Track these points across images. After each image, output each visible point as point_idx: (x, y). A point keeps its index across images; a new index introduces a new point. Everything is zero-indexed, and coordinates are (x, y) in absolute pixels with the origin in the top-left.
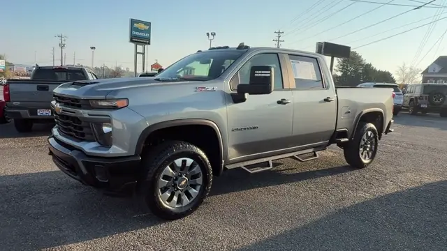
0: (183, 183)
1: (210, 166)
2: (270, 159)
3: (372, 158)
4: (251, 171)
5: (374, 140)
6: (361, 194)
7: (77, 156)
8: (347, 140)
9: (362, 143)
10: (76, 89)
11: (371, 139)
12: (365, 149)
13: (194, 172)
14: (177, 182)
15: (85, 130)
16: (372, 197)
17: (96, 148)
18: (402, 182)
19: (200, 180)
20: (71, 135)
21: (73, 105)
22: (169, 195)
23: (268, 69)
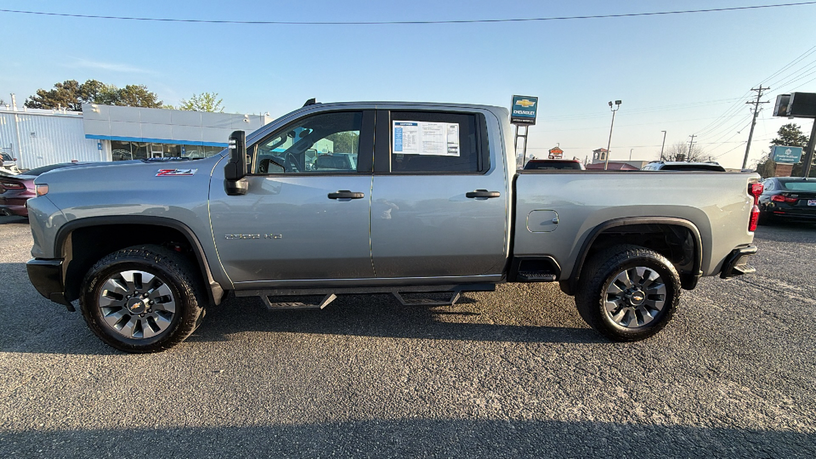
0: (137, 305)
14: (128, 303)
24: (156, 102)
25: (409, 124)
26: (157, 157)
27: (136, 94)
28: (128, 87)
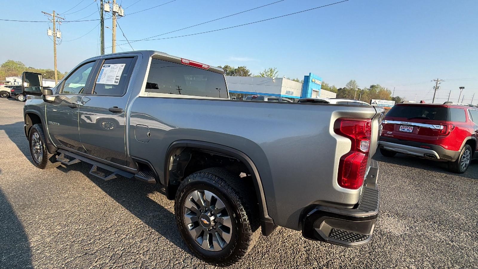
24: (249, 74)
25: (107, 66)
26: (234, 99)
27: (241, 70)
28: (239, 68)
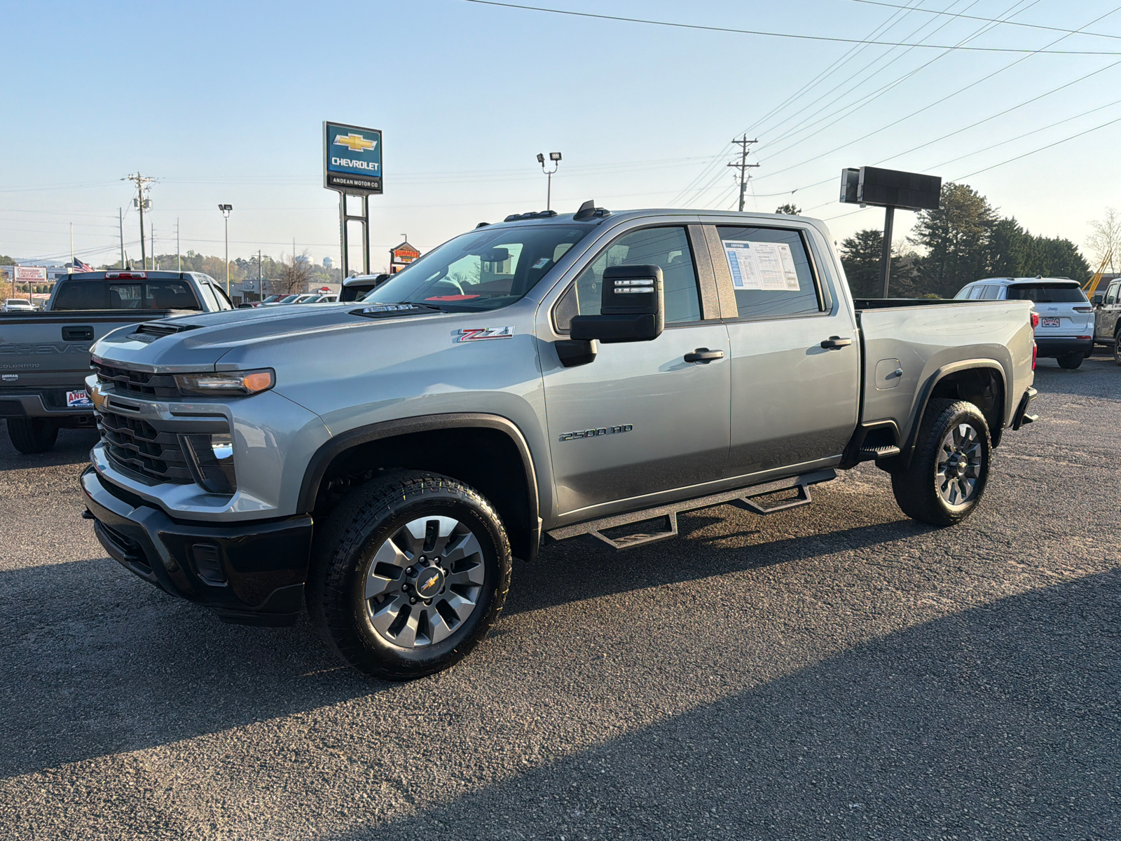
0: (432, 581)
1: (503, 534)
2: (672, 511)
3: (974, 498)
4: (618, 544)
5: (978, 448)
6: (928, 598)
7: (147, 521)
8: (896, 450)
9: (944, 457)
10: (142, 345)
11: (971, 445)
12: (951, 473)
13: (461, 550)
14: (415, 580)
15: (167, 455)
16: (956, 607)
17: (197, 500)
18: (1052, 564)
19: (477, 574)
20: (135, 467)
21: (135, 390)
22: (395, 615)
23: (647, 272)
25: (741, 246)
